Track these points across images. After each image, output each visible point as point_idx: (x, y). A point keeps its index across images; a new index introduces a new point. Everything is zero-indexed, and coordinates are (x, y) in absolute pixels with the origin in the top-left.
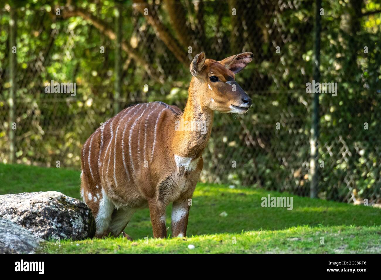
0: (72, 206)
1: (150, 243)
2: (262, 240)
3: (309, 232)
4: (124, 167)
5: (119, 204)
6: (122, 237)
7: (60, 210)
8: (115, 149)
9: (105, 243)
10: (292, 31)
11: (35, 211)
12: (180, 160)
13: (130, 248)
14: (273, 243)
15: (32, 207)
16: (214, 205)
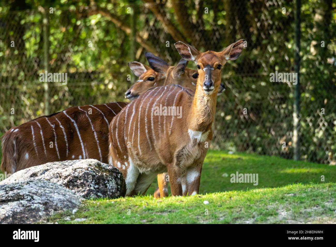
0: (106, 170)
1: (172, 200)
2: (264, 196)
3: (302, 189)
4: (147, 138)
5: (143, 169)
6: (149, 195)
7: (97, 174)
8: (139, 124)
9: (135, 201)
10: (276, 23)
11: (76, 176)
12: (192, 133)
13: (155, 204)
14: (273, 199)
15: (74, 172)
16: (217, 168)
